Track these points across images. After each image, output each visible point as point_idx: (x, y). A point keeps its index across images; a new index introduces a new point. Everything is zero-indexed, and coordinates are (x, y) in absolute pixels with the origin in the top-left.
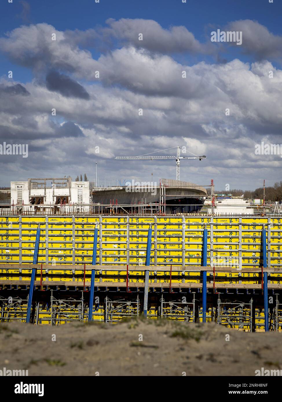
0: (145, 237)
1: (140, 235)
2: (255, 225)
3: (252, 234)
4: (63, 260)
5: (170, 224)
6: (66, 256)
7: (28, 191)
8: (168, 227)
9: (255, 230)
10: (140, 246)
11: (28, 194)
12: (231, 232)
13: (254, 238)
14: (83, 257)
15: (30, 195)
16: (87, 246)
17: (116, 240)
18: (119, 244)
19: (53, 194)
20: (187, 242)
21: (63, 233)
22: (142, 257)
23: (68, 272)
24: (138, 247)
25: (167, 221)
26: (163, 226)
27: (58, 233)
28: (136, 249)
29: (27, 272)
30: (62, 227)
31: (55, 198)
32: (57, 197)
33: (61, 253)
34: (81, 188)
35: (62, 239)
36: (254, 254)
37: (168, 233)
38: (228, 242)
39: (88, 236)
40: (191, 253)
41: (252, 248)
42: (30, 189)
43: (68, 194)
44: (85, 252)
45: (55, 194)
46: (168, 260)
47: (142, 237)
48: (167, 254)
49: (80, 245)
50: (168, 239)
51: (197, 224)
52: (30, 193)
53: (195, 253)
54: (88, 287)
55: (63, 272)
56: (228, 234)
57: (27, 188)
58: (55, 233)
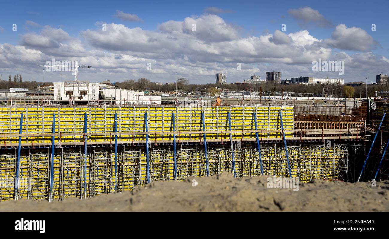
0: (225, 116)
1: (223, 115)
2: (275, 110)
3: (274, 115)
4: (185, 129)
5: (237, 110)
6: (186, 127)
7: (64, 88)
8: (236, 112)
9: (275, 113)
10: (223, 121)
11: (64, 89)
12: (265, 114)
13: (275, 116)
14: (195, 127)
15: (65, 90)
16: (197, 122)
17: (211, 119)
18: (213, 120)
19: (79, 89)
20: (245, 119)
21: (185, 115)
22: (224, 127)
23: (187, 135)
24: (222, 121)
25: (236, 109)
26: (234, 111)
27: (182, 115)
28: (221, 122)
29: (166, 135)
30: (185, 112)
31: (80, 91)
32: (81, 91)
33: (184, 125)
34: (94, 86)
35: (184, 118)
36: (274, 124)
37: (236, 115)
38: (263, 119)
39: (197, 117)
40: (247, 124)
41: (274, 121)
42: (65, 87)
43: (87, 90)
44: (196, 125)
45: (80, 90)
46: (236, 128)
47: (224, 116)
48: (236, 125)
49: (194, 121)
50: (236, 117)
51: (250, 110)
52: (65, 89)
53: (249, 124)
54: (203, 142)
55: (185, 135)
56: (263, 115)
57: (64, 86)
58: (181, 115)
